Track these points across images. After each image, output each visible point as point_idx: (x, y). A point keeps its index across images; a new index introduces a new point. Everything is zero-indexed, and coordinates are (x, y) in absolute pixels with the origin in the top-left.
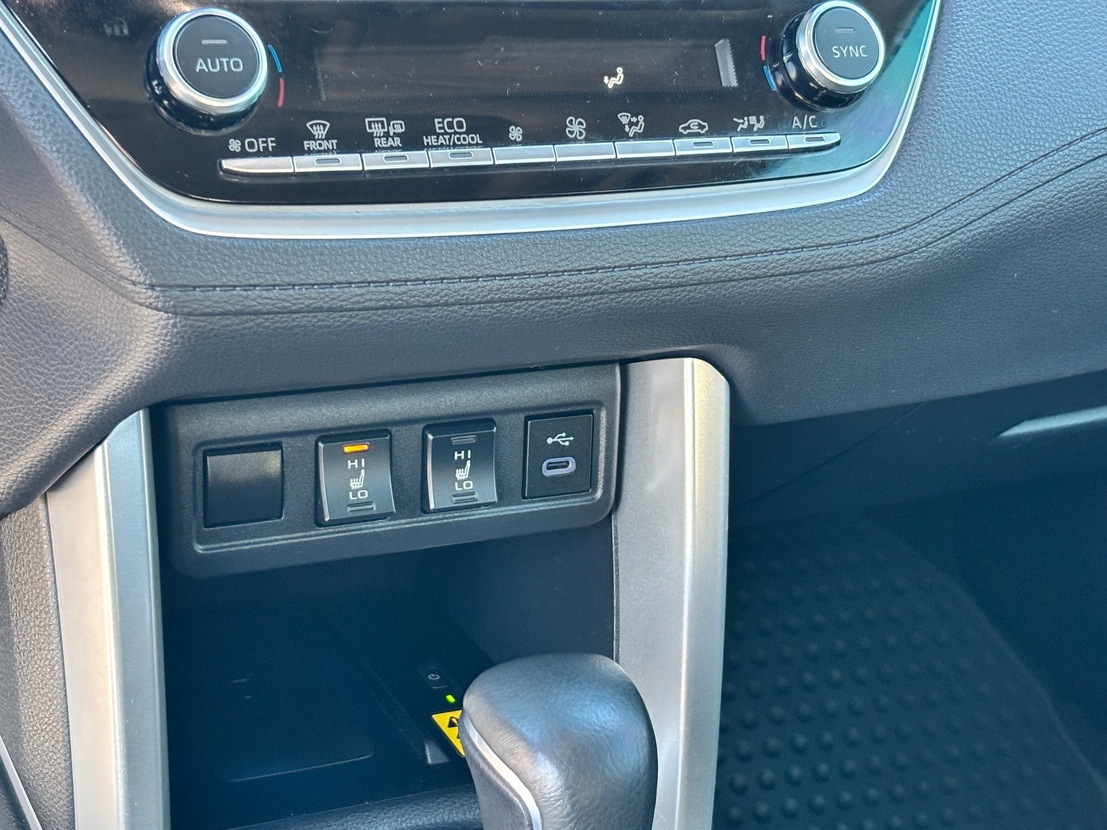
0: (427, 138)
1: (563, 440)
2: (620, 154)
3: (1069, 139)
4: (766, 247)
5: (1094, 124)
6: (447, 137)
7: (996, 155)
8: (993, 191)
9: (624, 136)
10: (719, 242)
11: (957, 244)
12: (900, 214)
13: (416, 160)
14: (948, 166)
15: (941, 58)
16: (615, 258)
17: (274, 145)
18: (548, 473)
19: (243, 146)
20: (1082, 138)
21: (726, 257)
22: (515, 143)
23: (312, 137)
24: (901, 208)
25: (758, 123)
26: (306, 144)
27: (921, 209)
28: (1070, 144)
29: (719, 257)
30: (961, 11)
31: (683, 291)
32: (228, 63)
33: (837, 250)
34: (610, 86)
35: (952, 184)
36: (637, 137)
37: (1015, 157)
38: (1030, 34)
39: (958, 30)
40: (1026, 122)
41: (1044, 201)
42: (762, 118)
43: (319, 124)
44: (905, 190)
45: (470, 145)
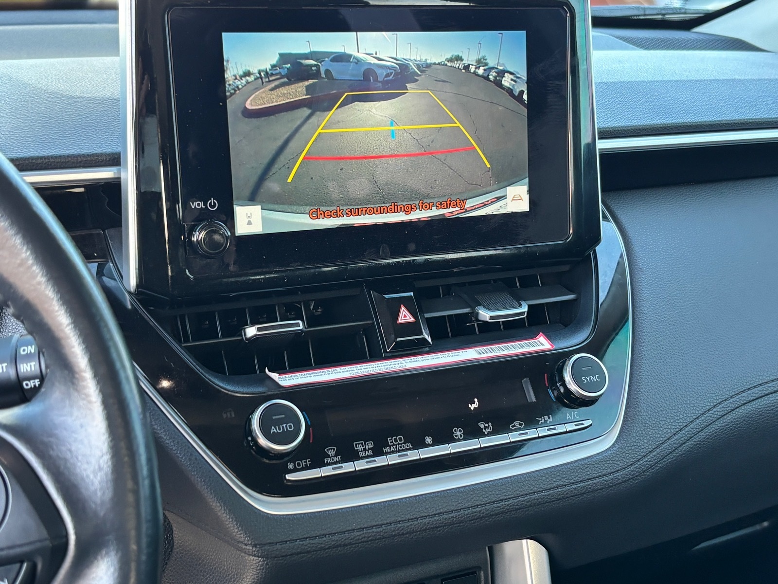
0: (385, 449)
2: (482, 444)
3: (708, 407)
4: (562, 483)
5: (719, 398)
6: (395, 446)
7: (672, 421)
8: (673, 439)
9: (484, 435)
10: (538, 483)
11: (659, 469)
12: (628, 458)
13: (381, 461)
14: (649, 430)
15: (636, 374)
16: (486, 499)
17: (310, 462)
19: (295, 466)
20: (715, 406)
21: (542, 491)
22: (429, 445)
24: (628, 455)
25: (549, 419)
26: (326, 461)
27: (638, 454)
28: (709, 410)
29: (539, 491)
30: (643, 348)
31: (523, 511)
32: (286, 426)
33: (598, 480)
34: (472, 409)
35: (652, 439)
36: (490, 434)
37: (682, 421)
38: (679, 356)
39: (643, 358)
40: (684, 402)
41: (700, 441)
42: (550, 416)
43: (331, 449)
44: (628, 445)
45: (407, 450)
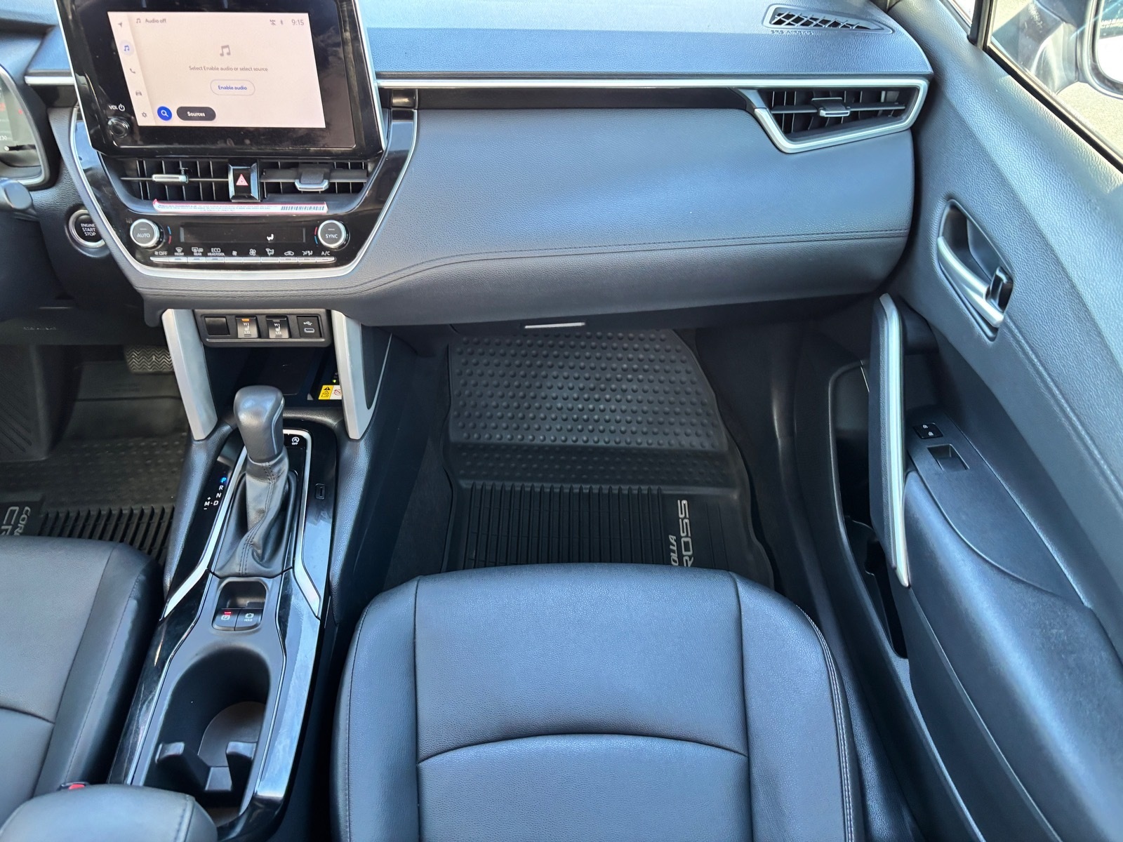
0: (208, 254)
1: (309, 323)
2: (264, 260)
6: (215, 254)
9: (267, 256)
17: (165, 254)
18: (306, 331)
19: (158, 254)
22: (234, 256)
23: (177, 252)
25: (310, 253)
26: (176, 254)
32: (146, 235)
34: (268, 240)
36: (271, 256)
43: (179, 249)
45: (221, 256)
